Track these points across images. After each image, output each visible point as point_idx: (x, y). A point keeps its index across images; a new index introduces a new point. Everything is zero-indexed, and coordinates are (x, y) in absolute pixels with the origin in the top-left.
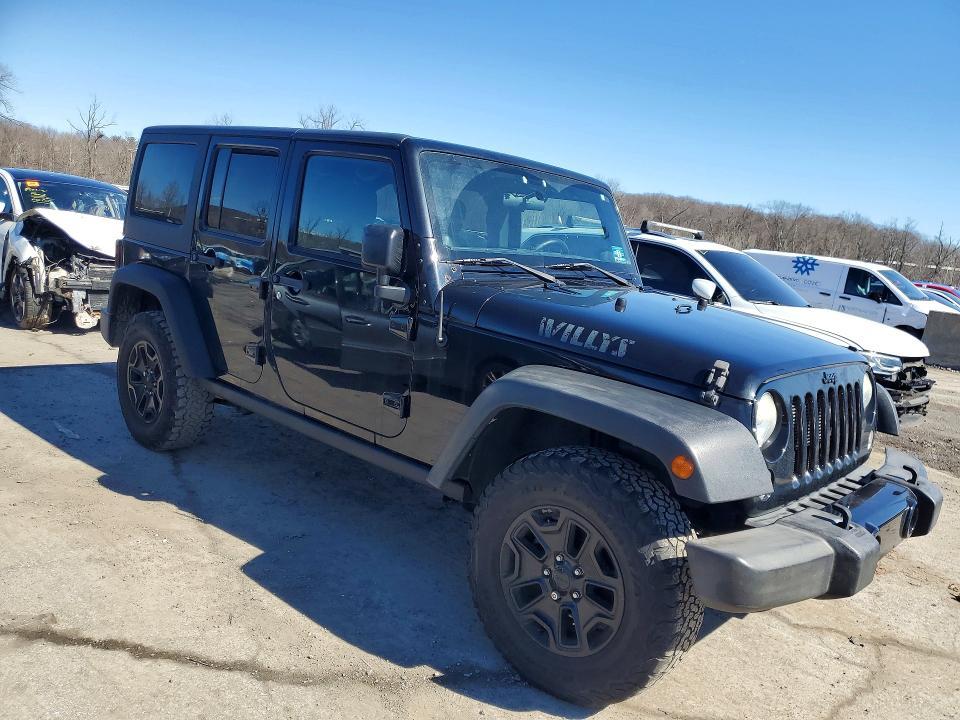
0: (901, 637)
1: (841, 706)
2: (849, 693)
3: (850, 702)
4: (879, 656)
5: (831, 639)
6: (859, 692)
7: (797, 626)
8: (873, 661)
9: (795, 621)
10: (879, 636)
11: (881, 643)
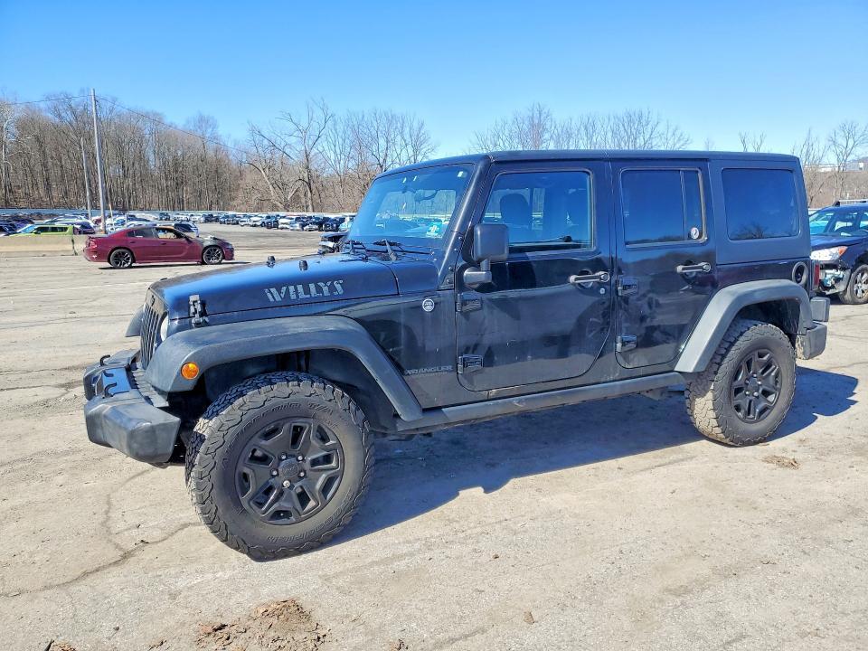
0: (115, 570)
1: (110, 508)
2: (112, 514)
3: (107, 512)
4: (117, 546)
5: (157, 534)
6: (108, 518)
7: (185, 525)
8: (117, 540)
9: (190, 528)
10: (132, 559)
11: (126, 556)
